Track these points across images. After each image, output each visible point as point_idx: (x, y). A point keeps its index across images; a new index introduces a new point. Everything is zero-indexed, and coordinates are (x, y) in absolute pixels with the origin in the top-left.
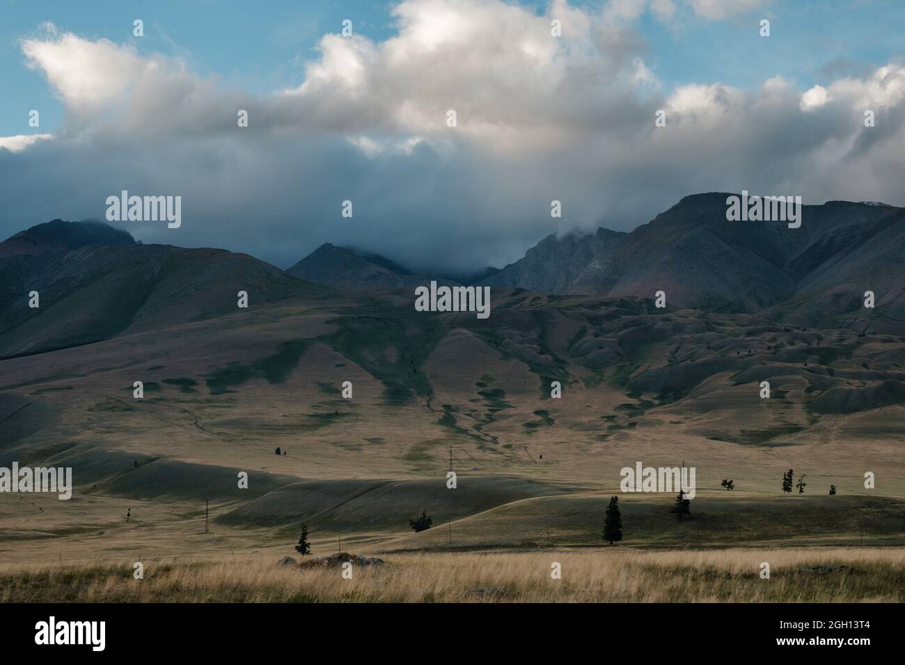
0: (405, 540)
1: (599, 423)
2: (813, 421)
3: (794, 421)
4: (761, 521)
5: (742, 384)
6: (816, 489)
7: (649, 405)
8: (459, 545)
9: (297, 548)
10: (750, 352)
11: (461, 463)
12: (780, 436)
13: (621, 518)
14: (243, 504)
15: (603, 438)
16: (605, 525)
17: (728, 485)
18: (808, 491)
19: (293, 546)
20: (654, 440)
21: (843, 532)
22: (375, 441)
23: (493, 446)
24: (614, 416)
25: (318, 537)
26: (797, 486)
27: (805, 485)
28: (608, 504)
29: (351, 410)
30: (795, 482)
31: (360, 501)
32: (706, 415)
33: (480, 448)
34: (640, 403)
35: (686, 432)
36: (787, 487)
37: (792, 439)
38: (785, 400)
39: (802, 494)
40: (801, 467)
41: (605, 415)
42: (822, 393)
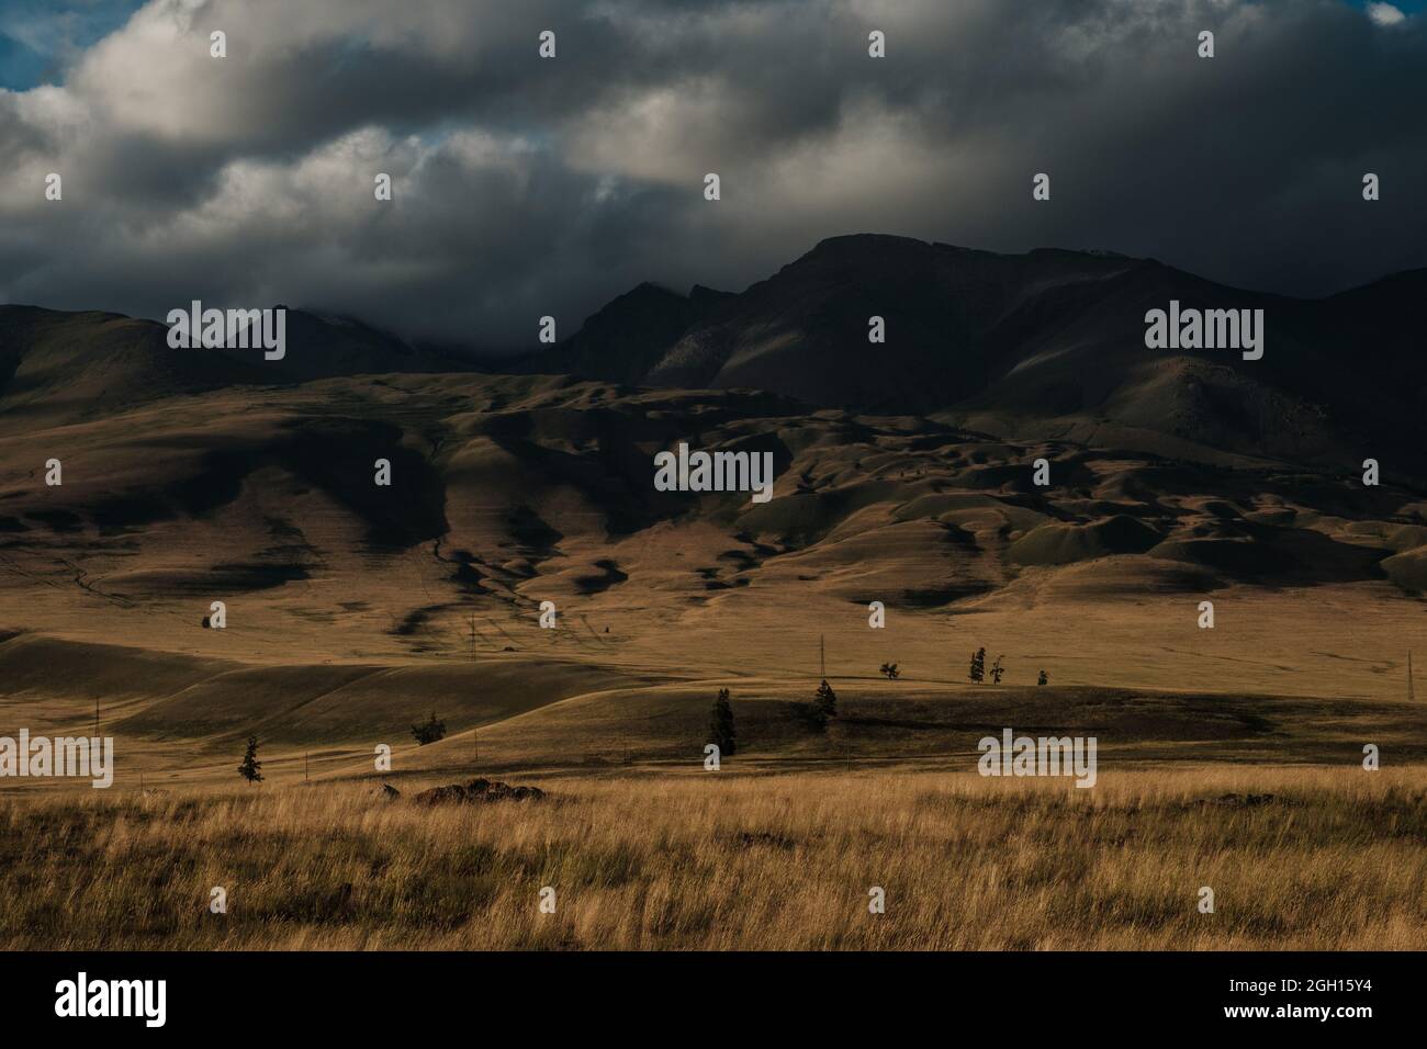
0: (407, 757)
1: (693, 580)
2: (1011, 577)
3: (983, 577)
5: (906, 520)
6: (1020, 679)
7: (767, 552)
8: (489, 764)
9: (241, 769)
10: (919, 473)
11: (486, 640)
12: (963, 599)
13: (734, 721)
14: (152, 703)
15: (699, 602)
16: (711, 731)
17: (890, 671)
18: (1005, 679)
19: (235, 767)
20: (778, 604)
22: (352, 607)
23: (534, 616)
24: (714, 569)
25: (270, 752)
26: (991, 673)
27: (1002, 670)
28: (715, 701)
29: (318, 559)
30: (988, 667)
31: (333, 697)
32: (856, 566)
33: (515, 617)
34: (754, 549)
35: (824, 594)
36: (976, 674)
37: (981, 603)
38: (969, 545)
39: (998, 683)
40: (995, 644)
41: (702, 567)
42: (1024, 534)
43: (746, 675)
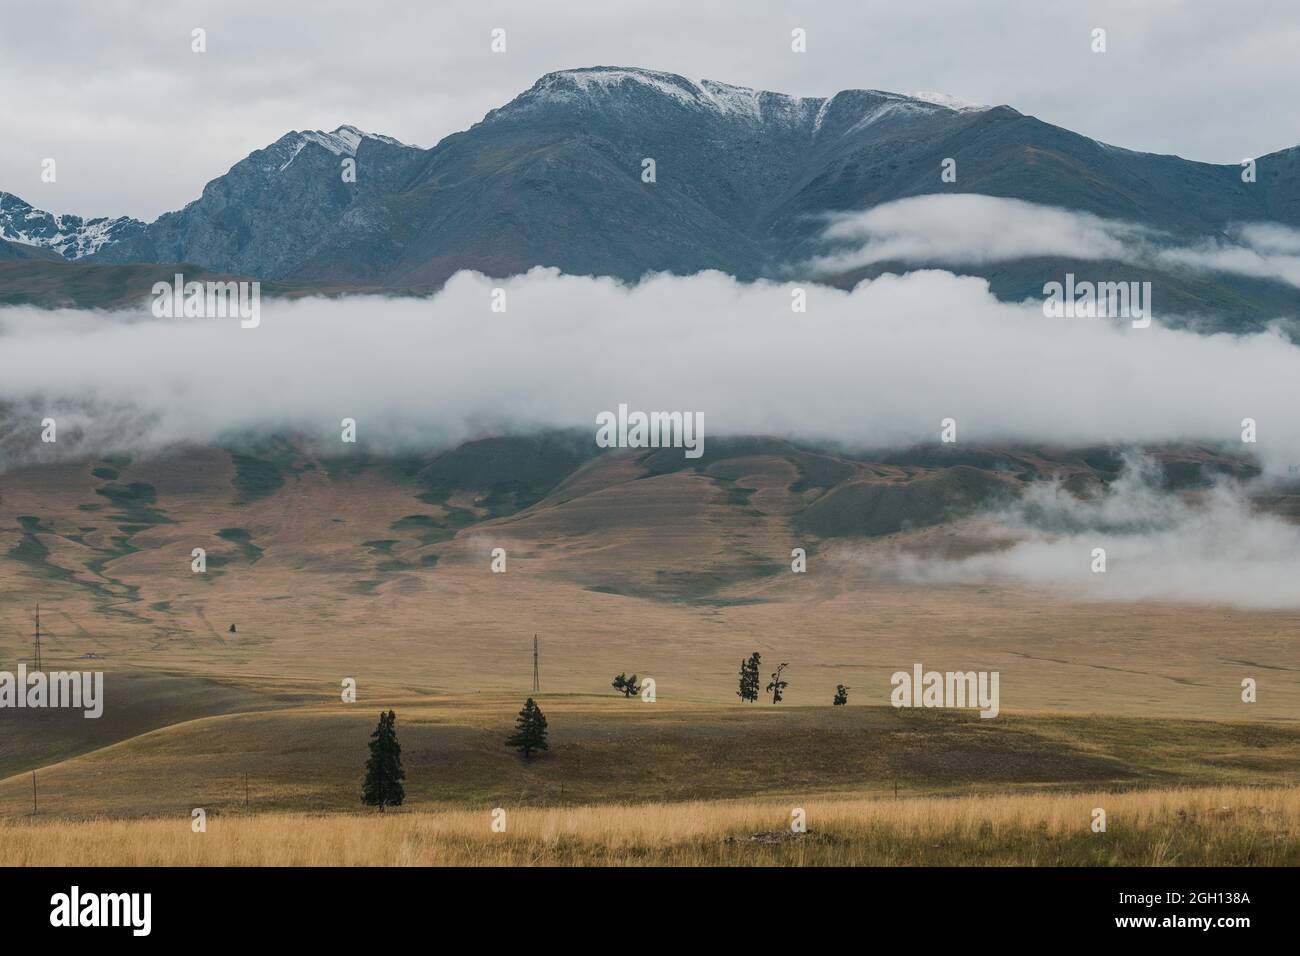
1: (358, 556)
4: (694, 760)
5: (658, 474)
6: (807, 695)
7: (467, 519)
11: (58, 641)
12: (738, 584)
13: (401, 756)
15: (365, 588)
16: (368, 771)
17: (626, 685)
18: (791, 698)
20: (476, 591)
21: (858, 781)
23: (129, 606)
24: (391, 542)
26: (769, 688)
27: (784, 684)
28: (374, 729)
30: (765, 678)
32: (585, 539)
33: (101, 610)
34: (446, 513)
35: (541, 576)
36: (748, 690)
37: (761, 589)
38: (748, 508)
39: (778, 704)
40: (780, 648)
41: (372, 540)
42: (823, 494)
43: (426, 694)
